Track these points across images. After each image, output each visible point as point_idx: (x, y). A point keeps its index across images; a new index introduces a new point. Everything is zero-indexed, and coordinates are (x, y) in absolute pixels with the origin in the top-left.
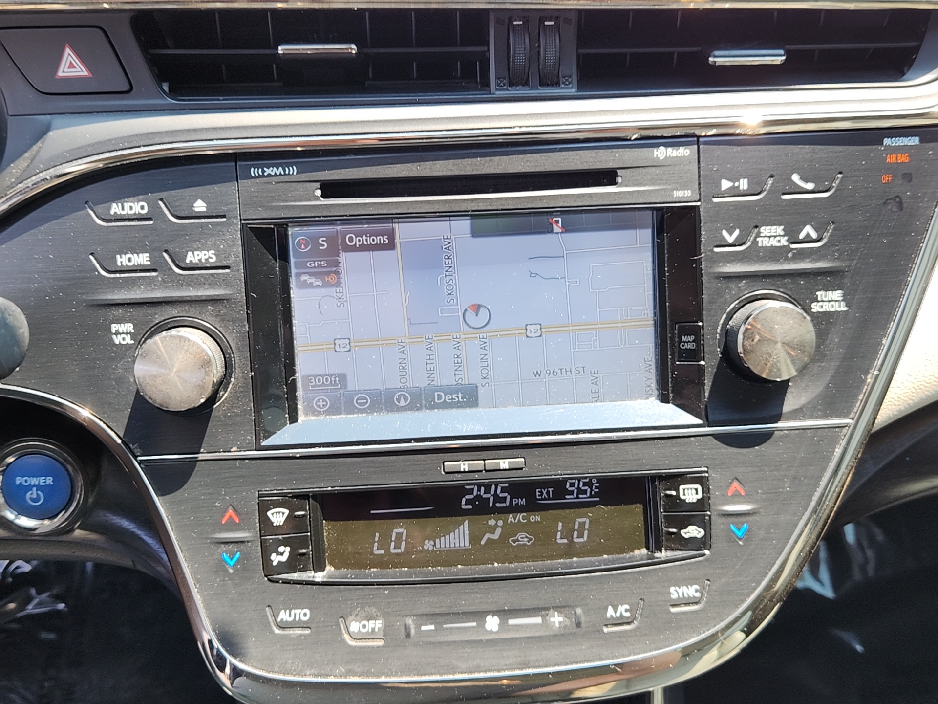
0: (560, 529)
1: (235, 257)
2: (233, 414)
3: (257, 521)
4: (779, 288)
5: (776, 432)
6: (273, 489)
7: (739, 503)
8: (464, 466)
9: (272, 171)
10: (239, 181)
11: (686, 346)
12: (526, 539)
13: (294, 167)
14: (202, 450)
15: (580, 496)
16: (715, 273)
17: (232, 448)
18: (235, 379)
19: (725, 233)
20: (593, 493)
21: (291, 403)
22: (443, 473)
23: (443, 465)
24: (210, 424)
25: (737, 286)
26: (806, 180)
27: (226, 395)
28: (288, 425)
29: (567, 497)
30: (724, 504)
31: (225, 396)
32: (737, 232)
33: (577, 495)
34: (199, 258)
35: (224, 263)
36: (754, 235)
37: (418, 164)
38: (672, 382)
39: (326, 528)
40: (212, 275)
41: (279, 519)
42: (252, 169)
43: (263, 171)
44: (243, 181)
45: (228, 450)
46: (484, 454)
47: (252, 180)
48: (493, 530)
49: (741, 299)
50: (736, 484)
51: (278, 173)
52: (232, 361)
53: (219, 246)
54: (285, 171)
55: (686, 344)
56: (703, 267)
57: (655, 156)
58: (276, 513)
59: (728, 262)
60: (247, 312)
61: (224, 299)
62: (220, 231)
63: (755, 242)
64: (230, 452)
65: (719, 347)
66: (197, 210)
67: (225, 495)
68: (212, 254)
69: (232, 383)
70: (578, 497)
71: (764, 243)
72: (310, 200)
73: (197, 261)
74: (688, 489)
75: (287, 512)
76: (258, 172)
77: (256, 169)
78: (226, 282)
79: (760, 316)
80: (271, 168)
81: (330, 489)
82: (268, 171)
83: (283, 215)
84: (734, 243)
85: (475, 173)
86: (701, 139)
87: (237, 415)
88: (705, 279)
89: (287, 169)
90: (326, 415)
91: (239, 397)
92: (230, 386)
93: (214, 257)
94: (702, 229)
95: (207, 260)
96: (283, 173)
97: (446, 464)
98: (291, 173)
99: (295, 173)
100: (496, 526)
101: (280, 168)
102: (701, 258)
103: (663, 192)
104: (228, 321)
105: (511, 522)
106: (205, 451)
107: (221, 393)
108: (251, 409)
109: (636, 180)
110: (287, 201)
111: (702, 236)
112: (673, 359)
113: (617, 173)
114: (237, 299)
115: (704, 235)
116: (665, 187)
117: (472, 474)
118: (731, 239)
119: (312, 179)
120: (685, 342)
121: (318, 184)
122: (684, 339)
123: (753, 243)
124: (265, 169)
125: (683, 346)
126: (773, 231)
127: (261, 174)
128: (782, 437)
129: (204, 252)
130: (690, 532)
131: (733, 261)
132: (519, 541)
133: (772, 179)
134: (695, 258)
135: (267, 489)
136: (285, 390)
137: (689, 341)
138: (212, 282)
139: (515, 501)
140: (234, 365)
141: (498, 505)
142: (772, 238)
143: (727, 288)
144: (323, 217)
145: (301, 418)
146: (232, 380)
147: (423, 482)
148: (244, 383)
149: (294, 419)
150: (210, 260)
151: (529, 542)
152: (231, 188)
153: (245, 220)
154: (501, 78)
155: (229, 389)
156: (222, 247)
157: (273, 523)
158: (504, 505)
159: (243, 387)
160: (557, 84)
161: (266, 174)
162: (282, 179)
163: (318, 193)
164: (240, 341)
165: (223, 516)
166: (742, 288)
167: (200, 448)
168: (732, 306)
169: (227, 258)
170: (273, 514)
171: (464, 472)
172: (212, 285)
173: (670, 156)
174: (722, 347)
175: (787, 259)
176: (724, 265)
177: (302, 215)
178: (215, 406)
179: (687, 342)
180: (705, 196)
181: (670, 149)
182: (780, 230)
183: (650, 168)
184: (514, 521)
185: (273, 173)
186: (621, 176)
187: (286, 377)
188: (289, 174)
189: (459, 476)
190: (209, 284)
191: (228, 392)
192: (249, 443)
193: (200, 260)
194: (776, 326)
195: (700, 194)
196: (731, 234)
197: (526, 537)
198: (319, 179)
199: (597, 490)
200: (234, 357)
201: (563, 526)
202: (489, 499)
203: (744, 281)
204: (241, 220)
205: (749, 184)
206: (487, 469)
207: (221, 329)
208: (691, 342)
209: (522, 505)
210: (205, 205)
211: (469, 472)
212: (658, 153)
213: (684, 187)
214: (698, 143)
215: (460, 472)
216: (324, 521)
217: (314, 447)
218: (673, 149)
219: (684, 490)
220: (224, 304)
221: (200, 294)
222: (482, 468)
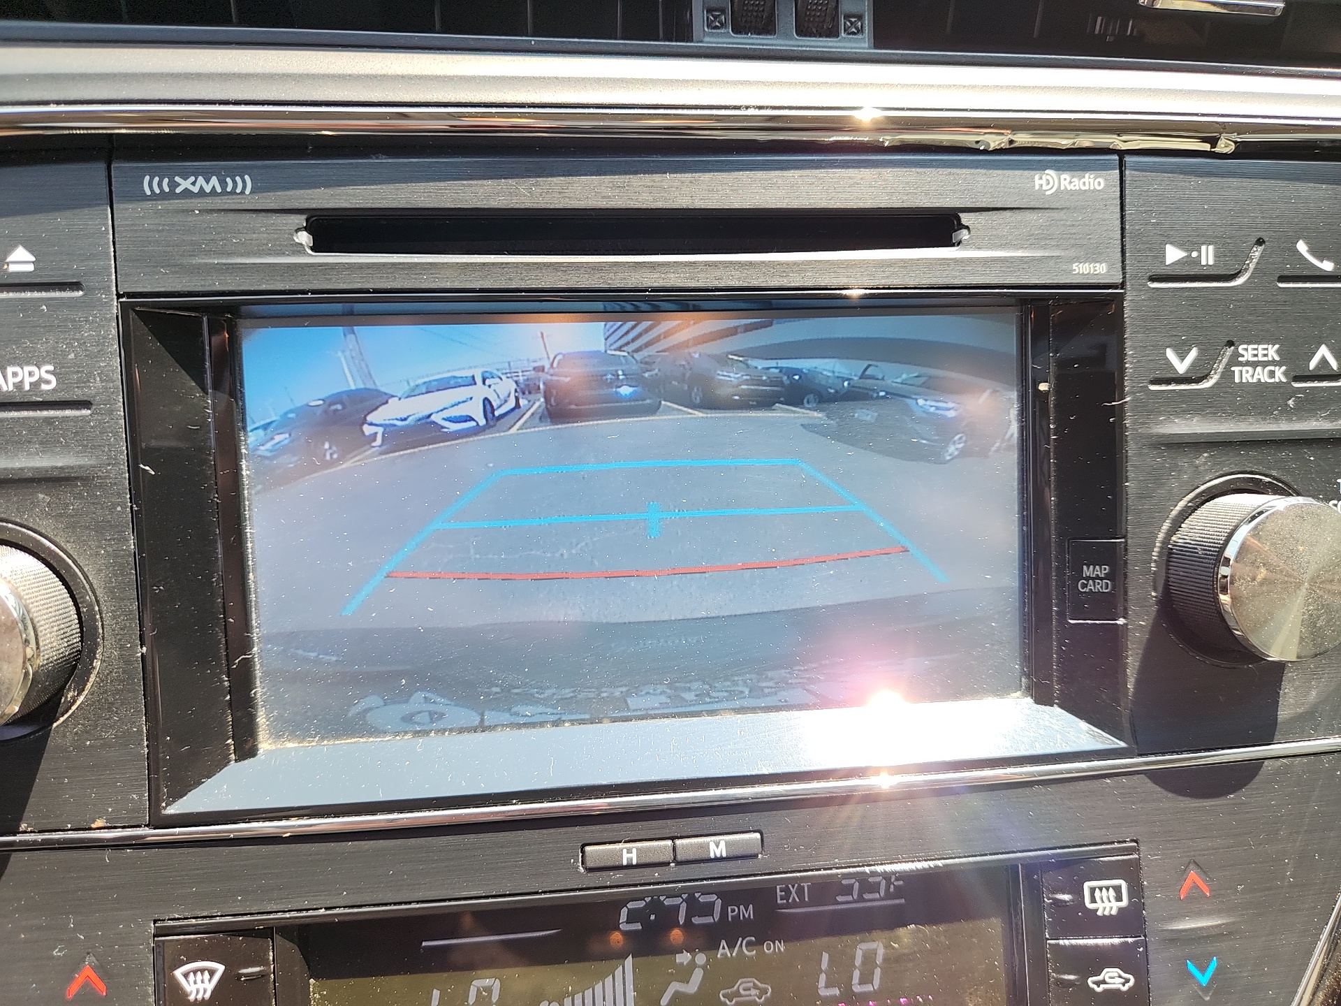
0: (824, 966)
1: (102, 381)
2: (98, 743)
3: (151, 990)
4: (1270, 468)
5: (1266, 762)
6: (187, 914)
7: (1200, 914)
8: (629, 853)
9: (194, 184)
10: (115, 206)
11: (1091, 586)
12: (753, 992)
13: (247, 177)
14: (23, 826)
15: (866, 896)
16: (1151, 436)
17: (94, 822)
18: (103, 661)
19: (1170, 354)
20: (892, 889)
21: (239, 714)
22: (582, 870)
23: (583, 852)
24: (43, 765)
25: (1191, 464)
26: (1321, 255)
27: (81, 698)
28: (233, 762)
29: (840, 899)
30: (1173, 918)
31: (76, 699)
32: (1194, 353)
33: (860, 895)
34: (17, 380)
35: (77, 394)
36: (1225, 361)
37: (532, 180)
38: (1059, 662)
39: (317, 996)
40: (48, 421)
41: (200, 986)
42: (147, 178)
43: (173, 185)
44: (122, 206)
45: (84, 825)
46: (672, 825)
47: (149, 204)
48: (684, 974)
49: (1198, 491)
50: (1193, 875)
51: (208, 189)
52: (96, 620)
53: (64, 354)
54: (223, 183)
55: (1091, 582)
56: (1128, 422)
57: (1037, 187)
58: (195, 972)
59: (1177, 414)
60: (132, 507)
61: (76, 478)
62: (66, 320)
63: (1228, 374)
64: (90, 829)
65: (1155, 590)
66: (13, 268)
67: (74, 930)
68: (47, 372)
69: (95, 672)
70: (861, 899)
71: (1244, 375)
72: (281, 253)
73: (11, 388)
74: (1101, 889)
75: (220, 968)
76: (160, 185)
77: (156, 179)
78: (80, 437)
79: (1270, 526)
80: (192, 179)
81: (322, 911)
82: (184, 184)
83: (218, 287)
84: (1189, 375)
85: (659, 205)
86: (1128, 159)
87: (106, 745)
88: (1132, 448)
89: (229, 180)
90: (323, 739)
91: (112, 703)
92: (92, 678)
93: (53, 378)
94: (1128, 344)
95: (34, 385)
96: (219, 190)
97: (588, 849)
98: (238, 191)
99: (248, 191)
100: (692, 965)
101: (214, 180)
102: (1126, 402)
103: (1052, 263)
104: (87, 528)
105: (724, 955)
106: (29, 829)
107: (70, 694)
108: (140, 731)
109: (997, 236)
110: (229, 254)
111: (1128, 359)
112: (1061, 615)
113: (959, 219)
114: (105, 477)
115: (1132, 356)
116: (1056, 253)
117: (647, 871)
118: (1181, 367)
119: (288, 206)
120: (1088, 578)
121: (301, 220)
122: (1088, 571)
123: (1223, 375)
124: (177, 179)
125: (1084, 586)
126: (1261, 352)
127: (167, 189)
128: (1277, 772)
129: (27, 369)
130: (1107, 980)
131: (1185, 412)
132: (741, 996)
133: (1260, 249)
134: (1113, 403)
135: (174, 915)
136: (226, 684)
137: (1098, 577)
138: (48, 438)
139: (733, 911)
140: (101, 631)
141: (696, 920)
142: (1259, 369)
143: (1174, 467)
144: (313, 292)
145: (265, 744)
146: (97, 664)
147: (537, 893)
148: (124, 672)
149: (246, 750)
150: (44, 387)
151: (760, 998)
152: (98, 221)
153: (129, 295)
154: (716, 10)
155: (89, 685)
156: (72, 356)
157: (186, 995)
158: (709, 920)
159: (121, 681)
160: (833, 33)
161: (178, 190)
162: (219, 203)
163: (304, 238)
164: (114, 575)
165: (71, 979)
166: (1202, 468)
167: (19, 820)
168: (1182, 504)
169: (83, 382)
170: (186, 975)
171: (630, 866)
172: (48, 445)
173: (1066, 188)
174: (1160, 589)
175: (1287, 413)
176: (1168, 420)
177: (264, 287)
178: (55, 725)
179: (1093, 579)
180: (1135, 277)
181: (1066, 176)
182: (1272, 352)
183: (1027, 213)
184: (729, 955)
185: (195, 189)
186: (967, 228)
187: (227, 655)
188: (233, 192)
189: (617, 876)
190: (41, 443)
191: (86, 692)
192: (133, 810)
193: (19, 386)
194: (1301, 548)
195: (1124, 273)
196: (1182, 358)
197: (755, 987)
198: (306, 206)
199: (901, 883)
200: (100, 612)
201: (830, 960)
202: (678, 907)
203: (1206, 455)
204: (119, 296)
205: (1215, 256)
206: (679, 858)
207: (68, 547)
208: (1101, 579)
209: (747, 920)
210: (33, 259)
211: (638, 866)
212: (1043, 182)
213: (1093, 257)
214: (1122, 167)
215: (620, 868)
216: (312, 981)
217: (287, 818)
218: (1073, 177)
219: (1093, 890)
220: (77, 490)
221: (17, 465)
222: (668, 856)
